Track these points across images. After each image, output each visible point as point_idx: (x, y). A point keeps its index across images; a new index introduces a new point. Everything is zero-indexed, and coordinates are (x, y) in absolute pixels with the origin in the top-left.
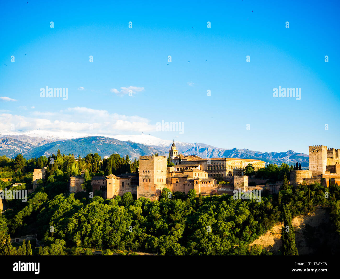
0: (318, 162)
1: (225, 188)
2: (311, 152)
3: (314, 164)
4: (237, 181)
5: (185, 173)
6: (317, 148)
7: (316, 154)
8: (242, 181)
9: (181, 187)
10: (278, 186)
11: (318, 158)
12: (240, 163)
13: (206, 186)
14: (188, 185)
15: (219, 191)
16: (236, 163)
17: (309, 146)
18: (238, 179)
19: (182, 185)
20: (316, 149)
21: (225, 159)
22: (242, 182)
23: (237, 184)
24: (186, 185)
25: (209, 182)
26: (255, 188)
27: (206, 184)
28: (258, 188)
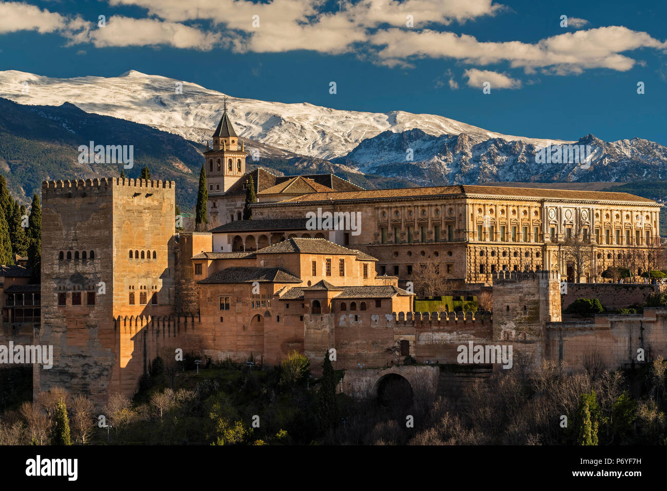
1: (450, 332)
4: (507, 298)
5: (262, 262)
8: (532, 298)
9: (244, 328)
12: (533, 210)
13: (360, 322)
14: (274, 318)
15: (422, 343)
16: (514, 212)
18: (509, 286)
19: (248, 319)
21: (458, 191)
22: (530, 303)
23: (505, 313)
24: (267, 319)
25: (373, 304)
26: (591, 329)
27: (363, 313)
28: (608, 329)
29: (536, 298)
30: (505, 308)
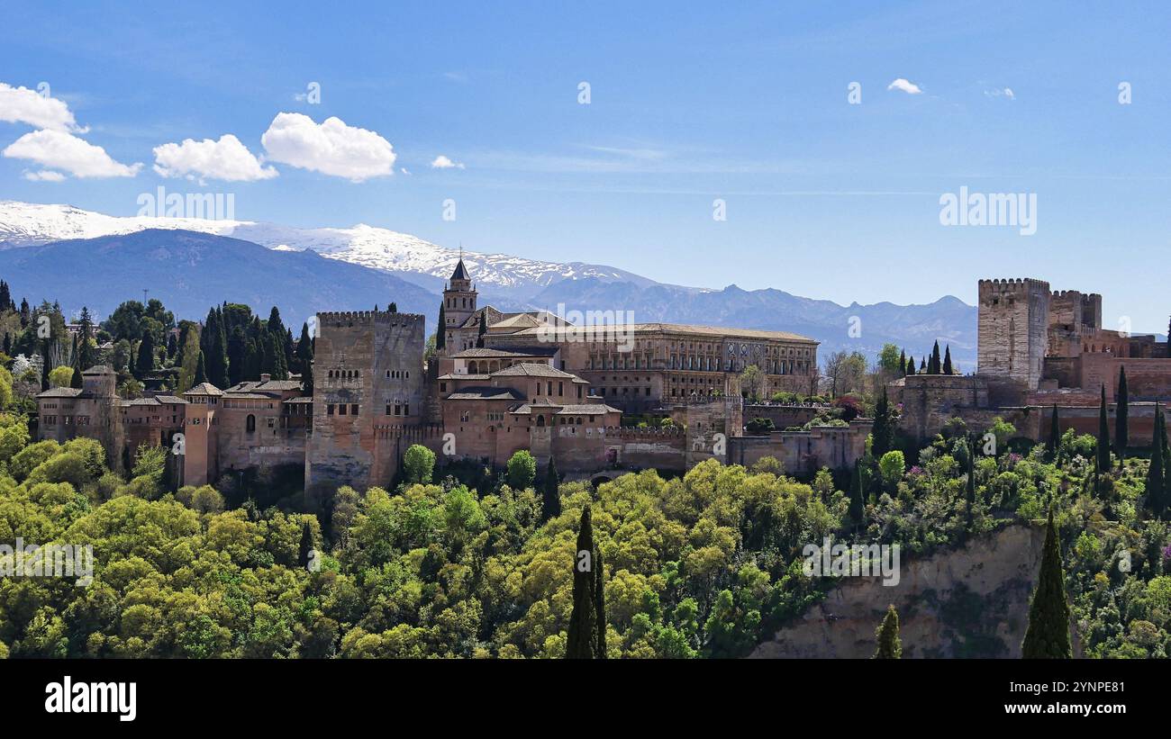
0: (1012, 344)
1: (651, 443)
2: (987, 305)
3: (995, 352)
4: (698, 416)
5: (496, 383)
6: (1011, 288)
7: (1006, 311)
8: (719, 417)
9: (480, 436)
10: (855, 434)
11: (1012, 329)
12: (716, 344)
13: (577, 434)
14: (506, 429)
15: (627, 452)
16: (700, 345)
17: (981, 281)
18: (700, 407)
19: (483, 430)
20: (1006, 295)
21: (656, 327)
22: (717, 421)
23: (697, 428)
24: (500, 429)
25: (588, 419)
26: (767, 443)
27: (578, 426)
28: (780, 443)
29: (723, 417)
30: (697, 425)
